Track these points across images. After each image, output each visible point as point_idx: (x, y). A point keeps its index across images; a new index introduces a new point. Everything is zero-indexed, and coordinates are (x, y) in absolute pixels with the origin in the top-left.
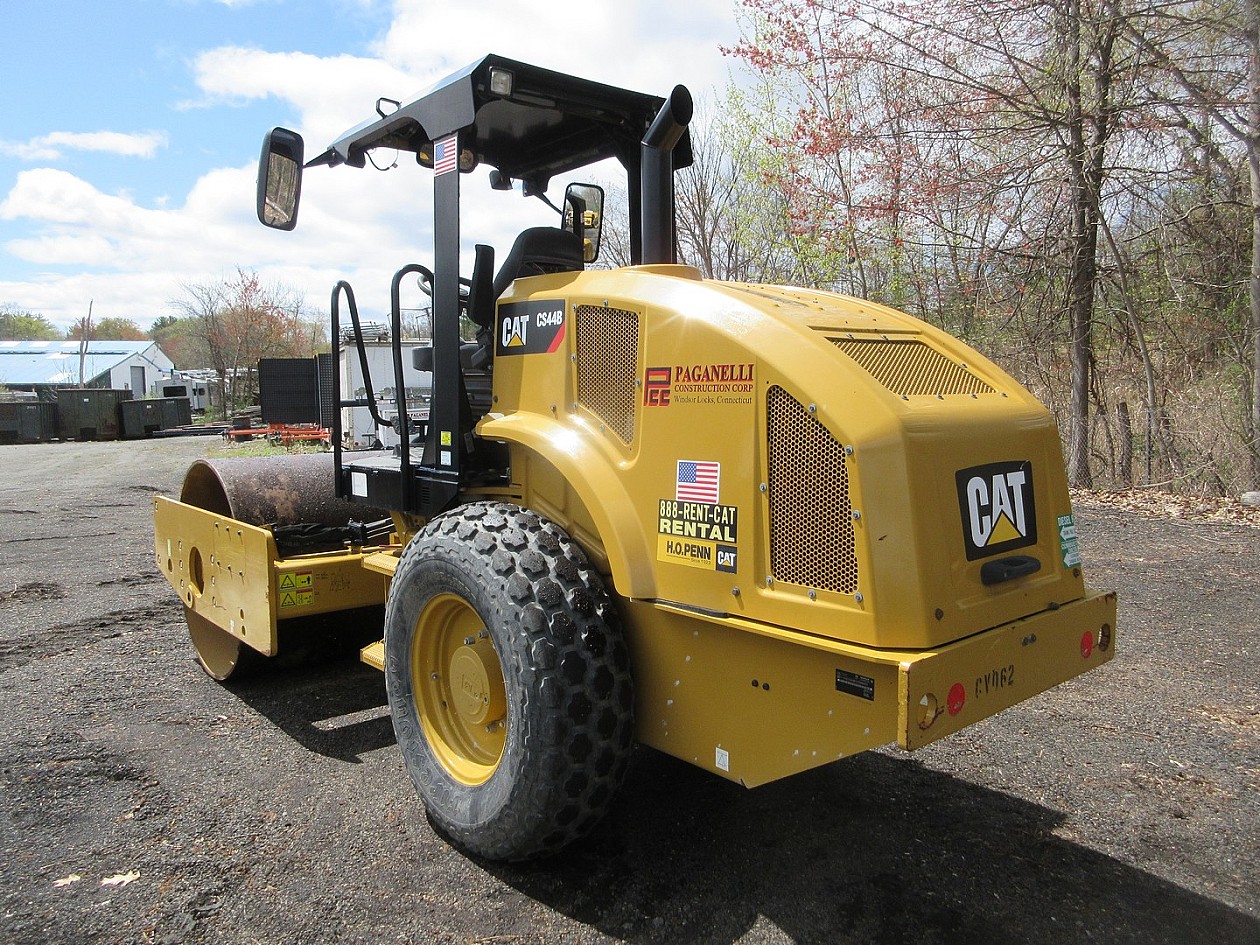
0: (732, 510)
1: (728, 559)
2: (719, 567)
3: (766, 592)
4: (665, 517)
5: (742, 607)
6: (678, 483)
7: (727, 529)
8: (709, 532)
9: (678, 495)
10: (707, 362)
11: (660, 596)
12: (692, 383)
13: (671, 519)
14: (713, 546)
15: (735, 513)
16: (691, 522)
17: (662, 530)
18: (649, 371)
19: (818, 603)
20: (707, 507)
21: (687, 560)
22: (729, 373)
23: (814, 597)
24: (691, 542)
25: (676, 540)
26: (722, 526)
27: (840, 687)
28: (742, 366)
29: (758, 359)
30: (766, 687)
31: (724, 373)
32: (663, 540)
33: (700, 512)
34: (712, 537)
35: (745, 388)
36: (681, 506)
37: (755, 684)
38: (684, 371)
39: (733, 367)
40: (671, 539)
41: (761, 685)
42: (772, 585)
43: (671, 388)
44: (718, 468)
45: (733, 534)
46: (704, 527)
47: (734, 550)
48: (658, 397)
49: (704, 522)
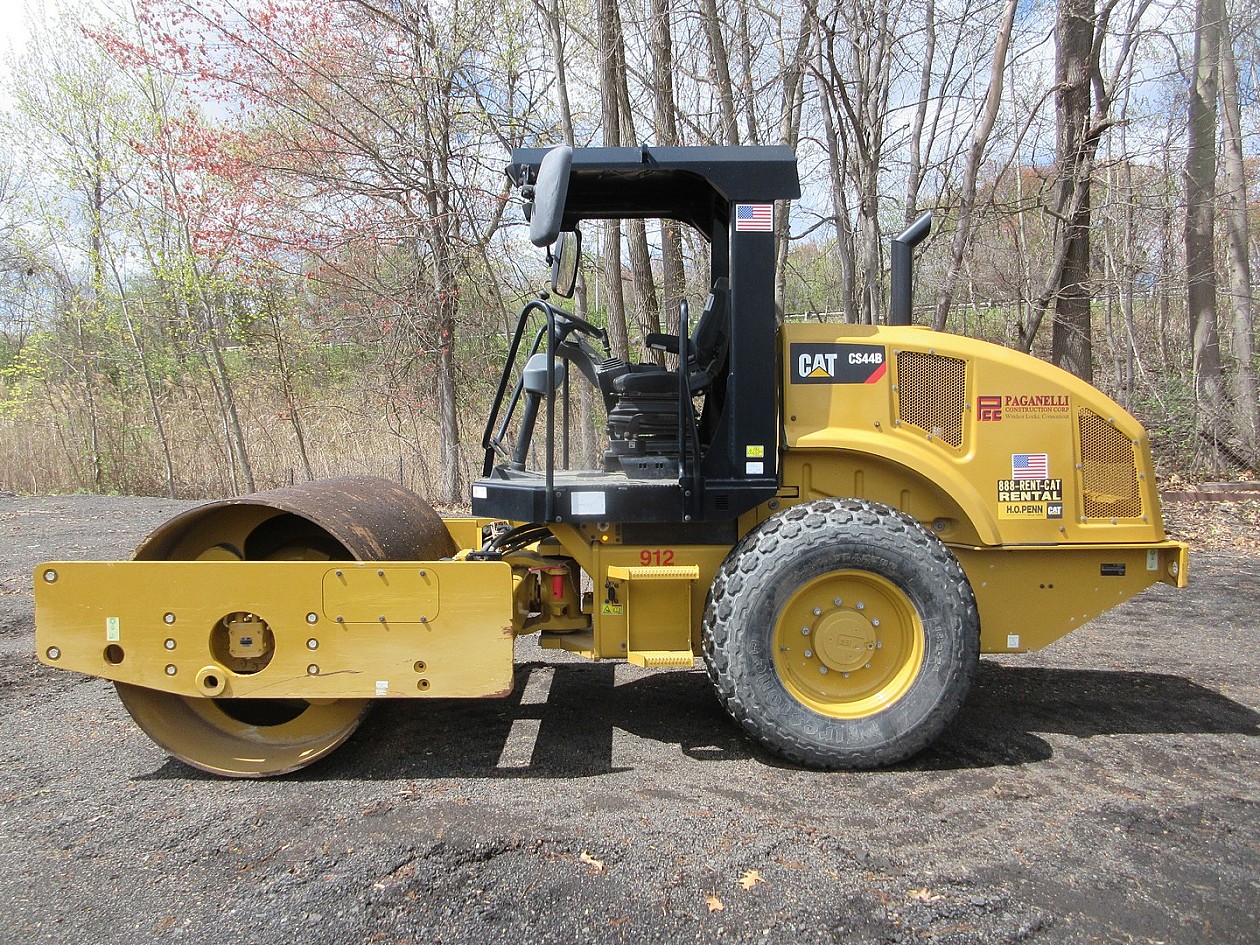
0: (1058, 481)
1: (1056, 510)
2: (1049, 516)
3: (1082, 526)
4: (1004, 491)
5: (1067, 537)
6: (1013, 469)
7: (1055, 493)
8: (1041, 496)
9: (1014, 476)
10: (1032, 393)
11: (1004, 542)
12: (1021, 406)
13: (1010, 491)
14: (1045, 505)
15: (1060, 483)
16: (1026, 491)
17: (1001, 499)
18: (980, 399)
19: (1118, 525)
20: (1038, 482)
21: (1025, 516)
22: (1050, 400)
23: (1115, 523)
24: (1026, 504)
25: (1013, 505)
26: (1051, 492)
27: (1104, 573)
28: (1060, 397)
29: (1072, 393)
30: (1051, 586)
31: (1046, 401)
32: (1002, 507)
33: (1033, 486)
34: (1043, 499)
35: (1063, 410)
36: (1017, 483)
37: (1042, 587)
38: (1013, 398)
39: (1053, 397)
40: (1009, 504)
41: (1046, 586)
42: (1085, 522)
43: (1002, 409)
44: (1046, 457)
45: (1059, 494)
46: (1037, 494)
47: (1060, 505)
48: (991, 415)
49: (1037, 490)
